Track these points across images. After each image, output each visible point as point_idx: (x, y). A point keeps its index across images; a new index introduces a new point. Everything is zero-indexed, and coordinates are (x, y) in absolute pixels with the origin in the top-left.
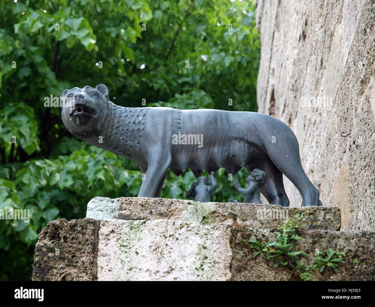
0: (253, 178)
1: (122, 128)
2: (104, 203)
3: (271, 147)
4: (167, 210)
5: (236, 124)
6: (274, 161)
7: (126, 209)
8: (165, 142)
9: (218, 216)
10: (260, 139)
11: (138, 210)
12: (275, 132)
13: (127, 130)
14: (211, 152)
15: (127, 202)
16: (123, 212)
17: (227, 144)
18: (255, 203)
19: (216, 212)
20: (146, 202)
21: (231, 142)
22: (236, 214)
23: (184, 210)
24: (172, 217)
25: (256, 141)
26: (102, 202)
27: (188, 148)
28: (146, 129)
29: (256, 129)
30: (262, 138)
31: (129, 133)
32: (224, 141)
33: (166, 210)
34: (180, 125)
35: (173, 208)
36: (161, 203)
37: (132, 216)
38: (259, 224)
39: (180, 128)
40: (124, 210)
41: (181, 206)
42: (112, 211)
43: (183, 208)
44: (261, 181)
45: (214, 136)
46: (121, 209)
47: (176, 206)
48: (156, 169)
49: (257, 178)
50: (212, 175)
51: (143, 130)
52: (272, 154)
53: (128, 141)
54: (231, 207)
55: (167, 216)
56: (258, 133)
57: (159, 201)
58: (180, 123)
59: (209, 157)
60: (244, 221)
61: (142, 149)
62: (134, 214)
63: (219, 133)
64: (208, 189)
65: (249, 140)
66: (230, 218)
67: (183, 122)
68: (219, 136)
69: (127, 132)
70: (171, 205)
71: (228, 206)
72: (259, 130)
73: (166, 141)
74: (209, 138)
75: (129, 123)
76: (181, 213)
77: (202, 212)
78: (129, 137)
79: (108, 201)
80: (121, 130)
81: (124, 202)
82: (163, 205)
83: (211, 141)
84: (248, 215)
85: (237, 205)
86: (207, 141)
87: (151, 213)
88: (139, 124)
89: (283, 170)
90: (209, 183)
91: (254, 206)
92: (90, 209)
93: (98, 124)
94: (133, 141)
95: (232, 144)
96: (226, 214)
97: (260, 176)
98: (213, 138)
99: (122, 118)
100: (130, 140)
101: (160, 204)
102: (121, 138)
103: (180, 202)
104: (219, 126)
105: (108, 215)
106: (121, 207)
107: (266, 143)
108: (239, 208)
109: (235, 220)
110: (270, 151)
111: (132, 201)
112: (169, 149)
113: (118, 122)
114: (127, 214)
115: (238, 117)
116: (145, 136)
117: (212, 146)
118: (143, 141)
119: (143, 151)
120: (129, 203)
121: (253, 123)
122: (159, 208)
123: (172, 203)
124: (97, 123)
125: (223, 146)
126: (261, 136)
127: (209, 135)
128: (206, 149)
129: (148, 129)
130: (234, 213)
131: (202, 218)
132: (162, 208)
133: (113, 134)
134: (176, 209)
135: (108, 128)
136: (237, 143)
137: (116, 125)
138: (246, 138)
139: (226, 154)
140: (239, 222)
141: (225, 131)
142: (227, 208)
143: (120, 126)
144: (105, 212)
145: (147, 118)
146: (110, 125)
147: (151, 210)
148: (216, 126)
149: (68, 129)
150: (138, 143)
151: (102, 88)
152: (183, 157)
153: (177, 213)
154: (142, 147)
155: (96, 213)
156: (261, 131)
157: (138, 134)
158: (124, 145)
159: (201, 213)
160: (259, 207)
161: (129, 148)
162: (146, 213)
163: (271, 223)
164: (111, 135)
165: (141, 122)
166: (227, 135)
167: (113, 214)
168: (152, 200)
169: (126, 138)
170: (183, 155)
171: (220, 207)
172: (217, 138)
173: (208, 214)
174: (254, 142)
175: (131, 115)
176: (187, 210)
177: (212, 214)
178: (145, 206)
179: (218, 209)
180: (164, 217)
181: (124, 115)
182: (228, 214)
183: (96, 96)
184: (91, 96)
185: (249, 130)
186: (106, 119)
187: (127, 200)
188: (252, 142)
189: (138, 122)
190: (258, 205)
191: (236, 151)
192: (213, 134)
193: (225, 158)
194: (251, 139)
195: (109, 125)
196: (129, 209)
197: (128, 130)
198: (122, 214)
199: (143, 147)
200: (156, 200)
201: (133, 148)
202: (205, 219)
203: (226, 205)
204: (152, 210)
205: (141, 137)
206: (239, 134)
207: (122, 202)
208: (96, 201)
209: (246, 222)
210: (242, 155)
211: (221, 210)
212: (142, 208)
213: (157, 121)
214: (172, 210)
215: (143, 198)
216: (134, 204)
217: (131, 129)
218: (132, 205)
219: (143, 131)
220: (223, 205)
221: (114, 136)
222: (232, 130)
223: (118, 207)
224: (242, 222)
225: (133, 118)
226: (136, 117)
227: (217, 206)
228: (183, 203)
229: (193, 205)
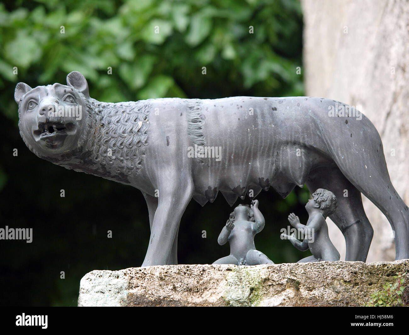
0: (317, 204)
1: (113, 142)
2: (105, 280)
3: (340, 154)
4: (198, 283)
5: (285, 119)
6: (347, 175)
7: (137, 287)
8: (181, 160)
9: (272, 285)
10: (323, 141)
11: (155, 286)
12: (346, 131)
13: (121, 144)
14: (250, 168)
15: (138, 275)
16: (134, 291)
17: (273, 152)
18: (324, 262)
19: (269, 279)
20: (166, 273)
21: (279, 149)
22: (298, 280)
23: (222, 280)
24: (206, 292)
25: (317, 145)
26: (102, 278)
27: (215, 165)
28: (150, 141)
29: (317, 127)
30: (327, 141)
31: (125, 149)
32: (269, 149)
33: (196, 283)
34: (201, 131)
35: (206, 278)
36: (188, 272)
37: (147, 296)
38: (333, 293)
39: (202, 136)
40: (135, 287)
41: (217, 275)
42: (117, 291)
43: (221, 277)
44: (329, 208)
45: (253, 144)
46: (130, 287)
47: (209, 276)
48: (171, 204)
49: (323, 206)
50: (255, 205)
51: (146, 142)
52: (342, 165)
53: (125, 162)
54: (291, 270)
55: (198, 292)
56: (320, 132)
57: (185, 270)
58: (200, 128)
59: (248, 176)
60: (311, 291)
61: (147, 172)
62: (150, 292)
63: (261, 138)
64: (250, 229)
65: (307, 144)
66: (290, 287)
67: (206, 125)
68: (261, 143)
69: (122, 147)
70: (202, 274)
71: (286, 269)
72: (320, 128)
73: (182, 158)
74: (247, 148)
75: (124, 132)
76: (217, 285)
77: (249, 281)
78: (125, 155)
79: (110, 276)
80: (112, 146)
81: (133, 275)
82: (191, 275)
83: (250, 152)
84: (315, 281)
85: (299, 266)
86: (243, 152)
87: (175, 288)
88: (139, 133)
89: (362, 189)
90: (251, 216)
91: (323, 266)
92: (85, 291)
93: (79, 142)
94: (132, 160)
95: (281, 152)
96: (284, 281)
97: (327, 202)
98: (253, 147)
99: (112, 126)
100: (127, 159)
101: (187, 274)
102: (114, 157)
103: (215, 268)
104: (260, 127)
105: (112, 298)
106: (130, 283)
107: (332, 148)
108: (301, 271)
109: (298, 289)
110: (340, 160)
111: (146, 273)
112: (188, 171)
113: (107, 133)
114: (139, 294)
115: (288, 108)
116: (150, 152)
117: (252, 158)
118: (147, 159)
119: (148, 175)
120: (141, 277)
121: (311, 117)
122: (186, 281)
123: (204, 271)
124: (77, 140)
125: (268, 156)
126: (324, 136)
127: (245, 142)
128: (242, 164)
129: (154, 141)
130: (295, 278)
131: (250, 291)
132: (190, 280)
133: (100, 152)
134: (210, 280)
135: (93, 145)
136: (289, 150)
137: (105, 138)
138: (301, 141)
139: (274, 168)
140: (304, 292)
141: (270, 133)
142: (285, 273)
143: (110, 139)
144: (108, 294)
145: (149, 123)
146: (96, 140)
147: (174, 285)
148: (255, 127)
149: (32, 149)
150: (139, 163)
151: (77, 77)
152: (210, 179)
153: (212, 285)
154: (146, 170)
155: (95, 297)
156: (324, 130)
157: (139, 149)
158: (120, 167)
159: (247, 283)
160: (331, 267)
161: (127, 171)
162: (168, 289)
163: (350, 290)
164: (98, 155)
165: (142, 130)
166: (274, 140)
167: (119, 295)
168: (175, 268)
169: (121, 156)
170: (210, 176)
171: (274, 272)
172: (259, 146)
173: (257, 283)
174: (315, 147)
175: (126, 120)
176: (226, 280)
177: (264, 283)
178: (164, 279)
179: (271, 275)
180: (194, 294)
181: (114, 119)
182: (287, 281)
183: (71, 99)
184: (65, 100)
185: (306, 128)
186: (89, 132)
187: (138, 273)
188: (311, 146)
189: (137, 130)
190: (330, 264)
191: (287, 162)
192: (252, 141)
193: (272, 175)
194: (310, 142)
195: (94, 141)
196: (142, 286)
197: (123, 144)
198: (132, 295)
199: (148, 169)
200: (180, 269)
201: (133, 170)
202: (254, 291)
203: (282, 267)
204: (176, 284)
205: (144, 154)
206: (291, 136)
207: (132, 275)
208: (93, 277)
209: (314, 292)
210: (297, 168)
211: (276, 275)
212: (161, 283)
213: (165, 126)
214: (205, 281)
215: (161, 267)
216: (148, 278)
217: (127, 141)
218: (146, 280)
219: (147, 144)
220: (279, 268)
221: (102, 156)
222: (280, 130)
223: (126, 285)
224: (307, 292)
225: (129, 124)
226: (133, 122)
227: (269, 270)
228: (219, 270)
229: (235, 272)
